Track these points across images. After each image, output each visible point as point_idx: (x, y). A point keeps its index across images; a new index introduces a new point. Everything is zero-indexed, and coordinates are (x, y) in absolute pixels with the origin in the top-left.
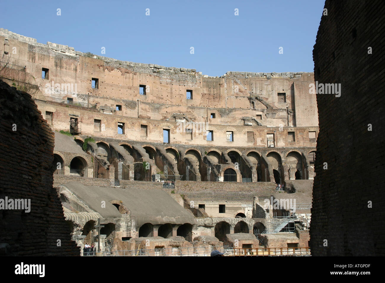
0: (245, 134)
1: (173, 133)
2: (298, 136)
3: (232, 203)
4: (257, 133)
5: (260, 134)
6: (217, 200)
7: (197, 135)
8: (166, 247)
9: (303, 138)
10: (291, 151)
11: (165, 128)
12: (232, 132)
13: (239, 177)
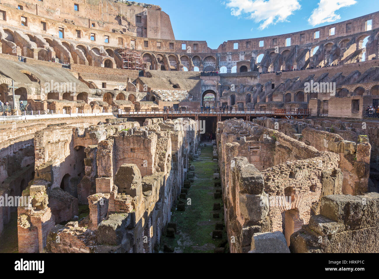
0: (117, 38)
1: (66, 31)
2: (150, 44)
3: (110, 82)
4: (125, 39)
5: (127, 40)
6: (101, 80)
7: (84, 35)
8: (71, 107)
9: (153, 46)
10: (146, 53)
11: (60, 27)
12: (108, 36)
13: (115, 66)
